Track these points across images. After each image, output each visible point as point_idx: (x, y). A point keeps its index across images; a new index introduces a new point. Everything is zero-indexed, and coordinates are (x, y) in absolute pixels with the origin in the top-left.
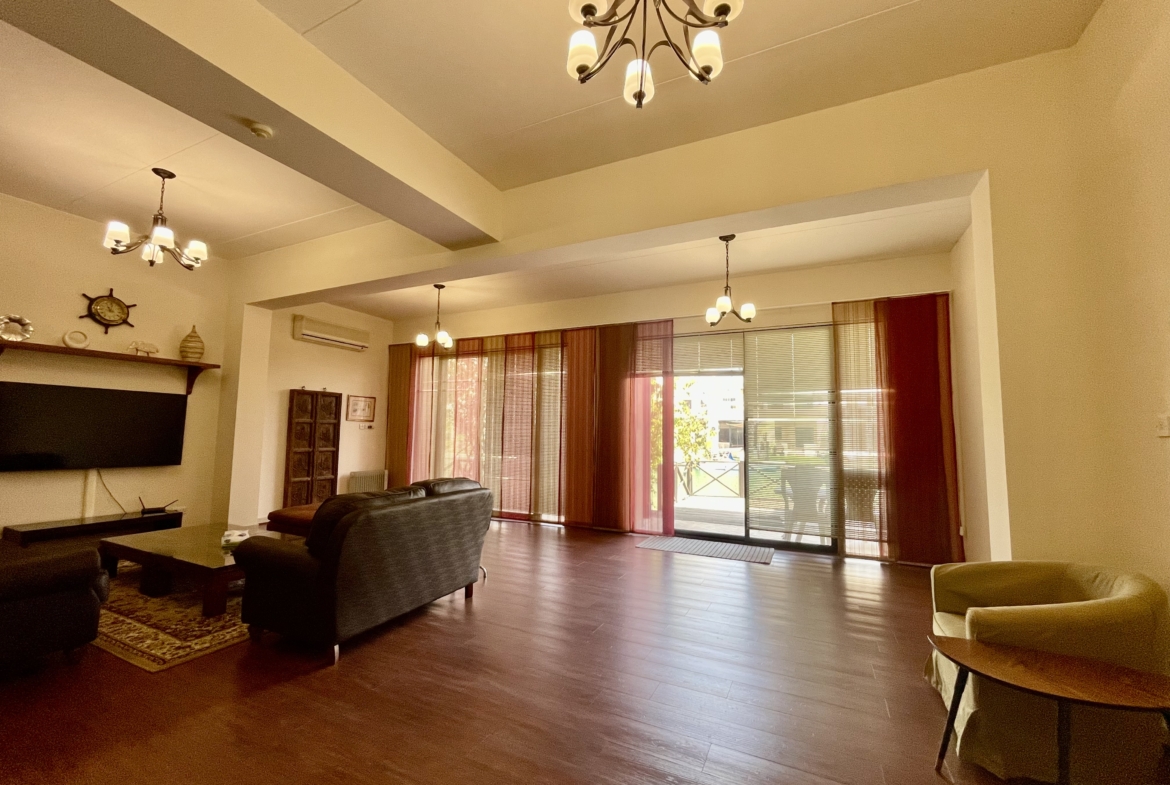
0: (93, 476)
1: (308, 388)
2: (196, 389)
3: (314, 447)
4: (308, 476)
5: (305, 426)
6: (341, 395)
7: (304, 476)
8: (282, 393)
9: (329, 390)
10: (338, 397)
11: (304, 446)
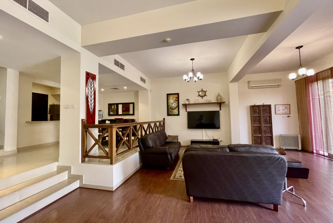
0: (204, 130)
1: (256, 104)
3: (261, 124)
5: (257, 117)
7: (258, 134)
9: (265, 104)
10: (269, 106)
11: (257, 124)
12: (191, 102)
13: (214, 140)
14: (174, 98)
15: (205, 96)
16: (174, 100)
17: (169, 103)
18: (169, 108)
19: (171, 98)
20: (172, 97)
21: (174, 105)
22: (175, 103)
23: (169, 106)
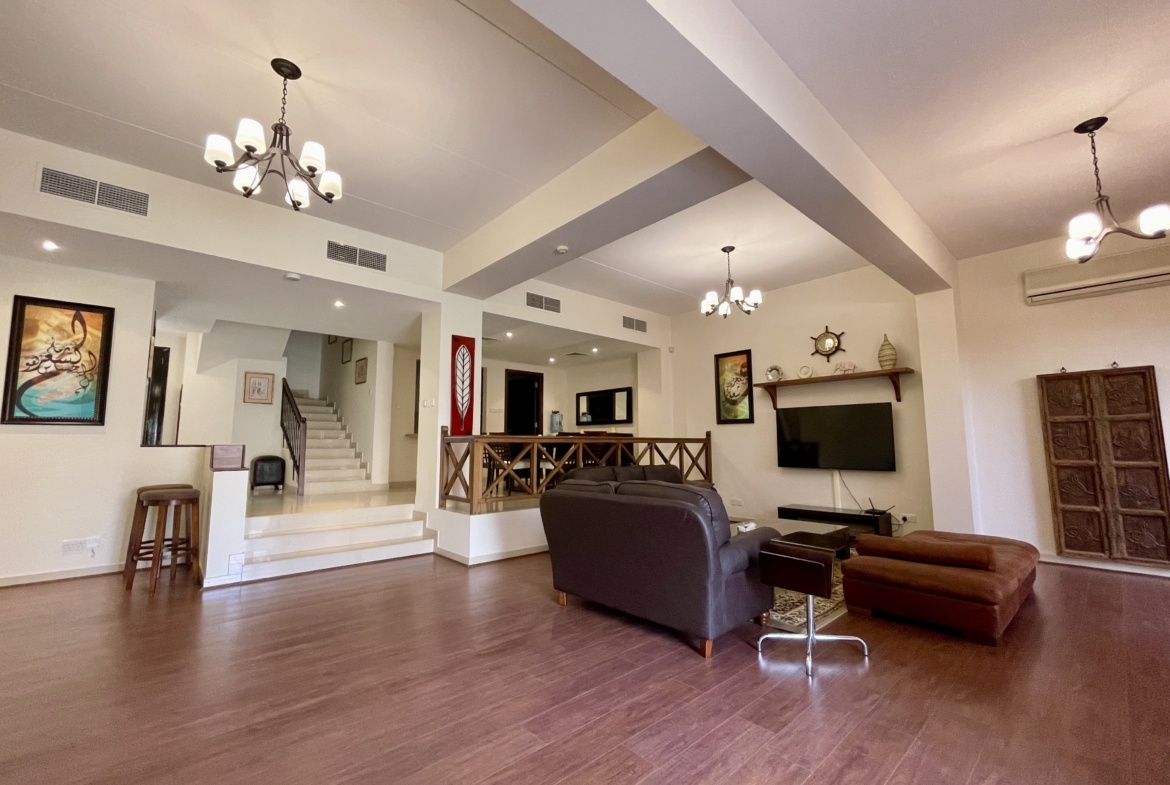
0: (836, 475)
1: (1071, 369)
2: (905, 395)
5: (1075, 427)
6: (1151, 369)
7: (1089, 504)
8: (1023, 383)
9: (1123, 364)
10: (1144, 374)
11: (1079, 457)
12: (791, 376)
13: (873, 511)
14: (736, 365)
15: (840, 353)
16: (737, 374)
17: (721, 382)
18: (723, 399)
19: (726, 368)
20: (730, 365)
21: (737, 389)
22: (740, 384)
23: (722, 394)
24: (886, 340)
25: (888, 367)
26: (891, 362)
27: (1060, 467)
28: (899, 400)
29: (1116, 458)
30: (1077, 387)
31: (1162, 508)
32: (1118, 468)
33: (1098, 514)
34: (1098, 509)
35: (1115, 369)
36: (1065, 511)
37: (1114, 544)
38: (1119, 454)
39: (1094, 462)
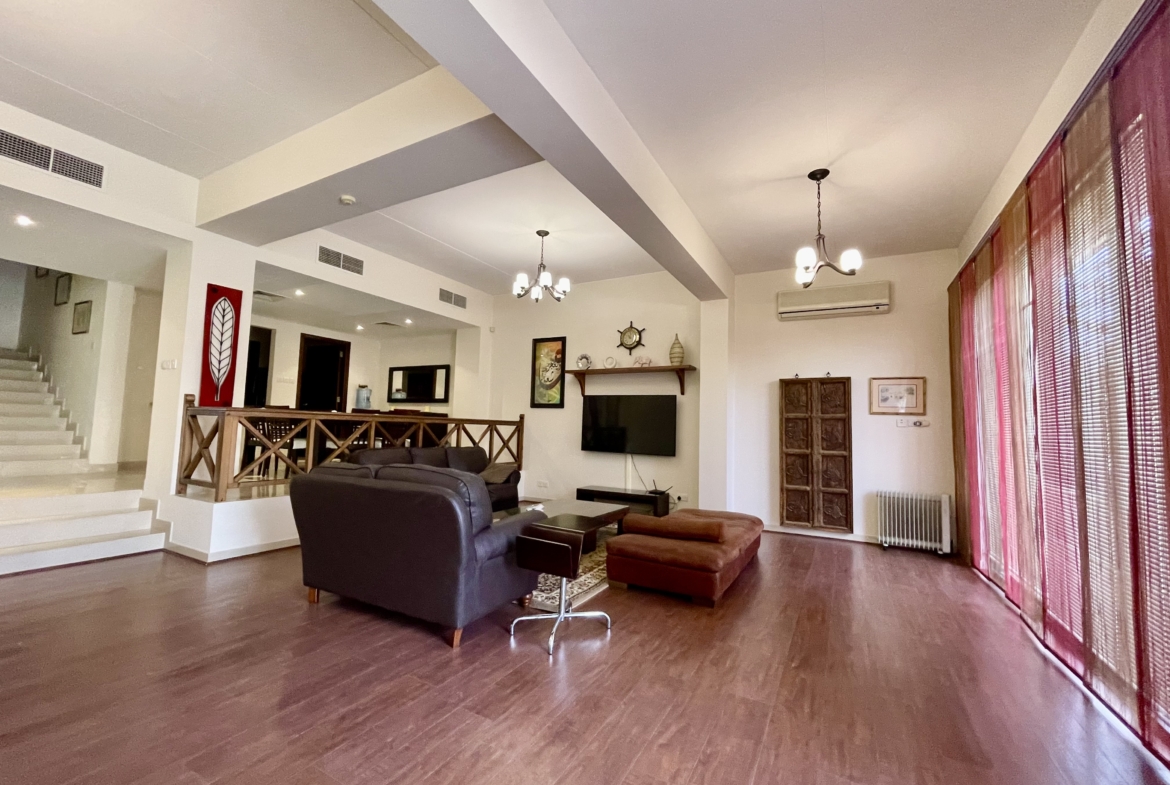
0: (629, 457)
1: (803, 376)
3: (812, 449)
4: (807, 484)
5: (800, 423)
6: (849, 379)
7: (803, 484)
8: (770, 385)
9: (833, 375)
10: (844, 383)
11: (800, 447)
12: (599, 365)
13: (655, 492)
14: (552, 351)
15: (640, 347)
16: (552, 360)
17: (537, 367)
18: (537, 383)
19: (543, 352)
20: (546, 350)
21: (552, 374)
22: (554, 369)
23: (537, 378)
24: (677, 339)
25: (676, 364)
26: (679, 359)
27: (788, 455)
28: (683, 393)
29: (823, 449)
30: (804, 391)
31: (846, 488)
32: (824, 456)
33: (808, 492)
34: (808, 488)
35: (829, 379)
36: (788, 490)
37: (816, 516)
38: (825, 445)
39: (808, 451)
